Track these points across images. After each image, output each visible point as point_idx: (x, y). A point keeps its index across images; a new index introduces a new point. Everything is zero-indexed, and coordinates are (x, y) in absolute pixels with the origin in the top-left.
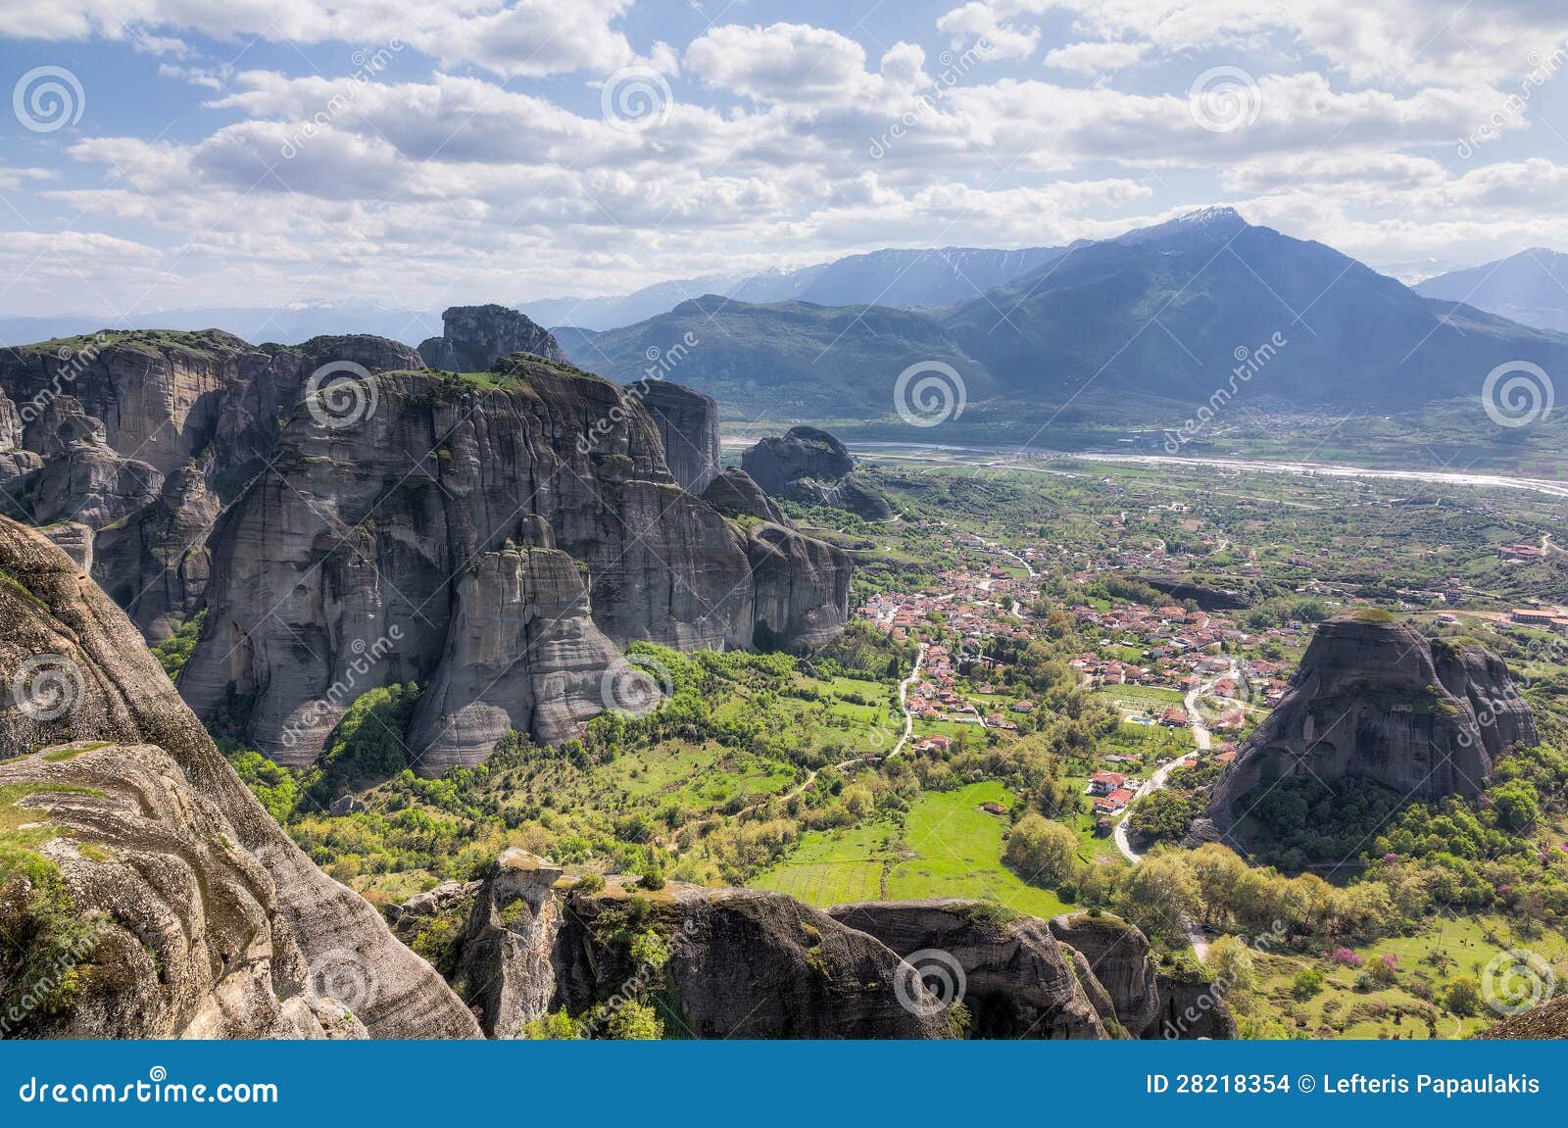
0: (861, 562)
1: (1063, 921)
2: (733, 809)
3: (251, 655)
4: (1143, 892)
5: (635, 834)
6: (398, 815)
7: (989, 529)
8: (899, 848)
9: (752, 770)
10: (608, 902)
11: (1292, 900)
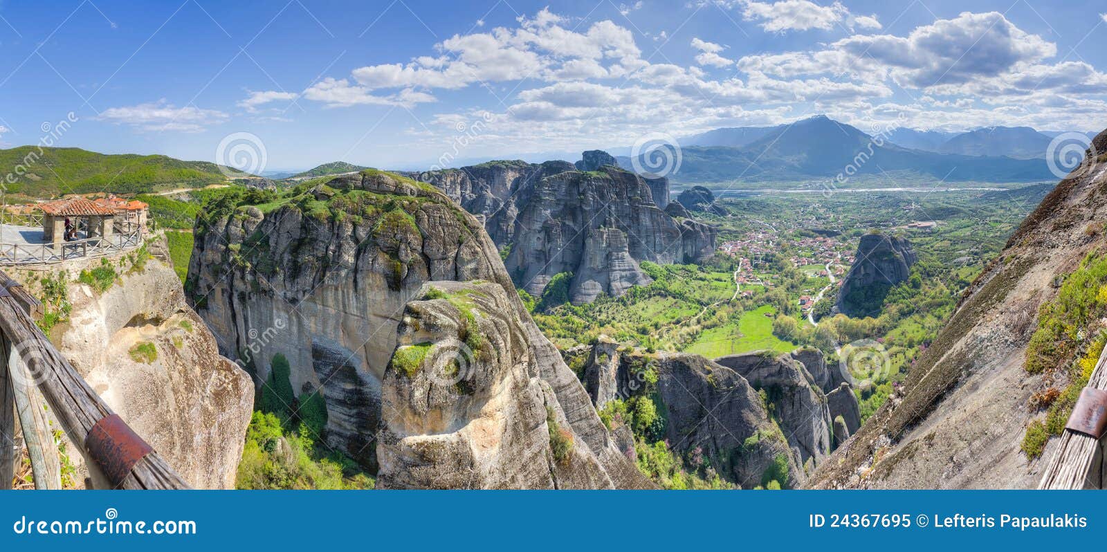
0: (719, 231)
1: (795, 352)
2: (678, 322)
3: (524, 258)
4: (819, 336)
5: (644, 332)
6: (565, 318)
7: (760, 217)
8: (737, 334)
9: (684, 307)
10: (635, 357)
11: (864, 327)
